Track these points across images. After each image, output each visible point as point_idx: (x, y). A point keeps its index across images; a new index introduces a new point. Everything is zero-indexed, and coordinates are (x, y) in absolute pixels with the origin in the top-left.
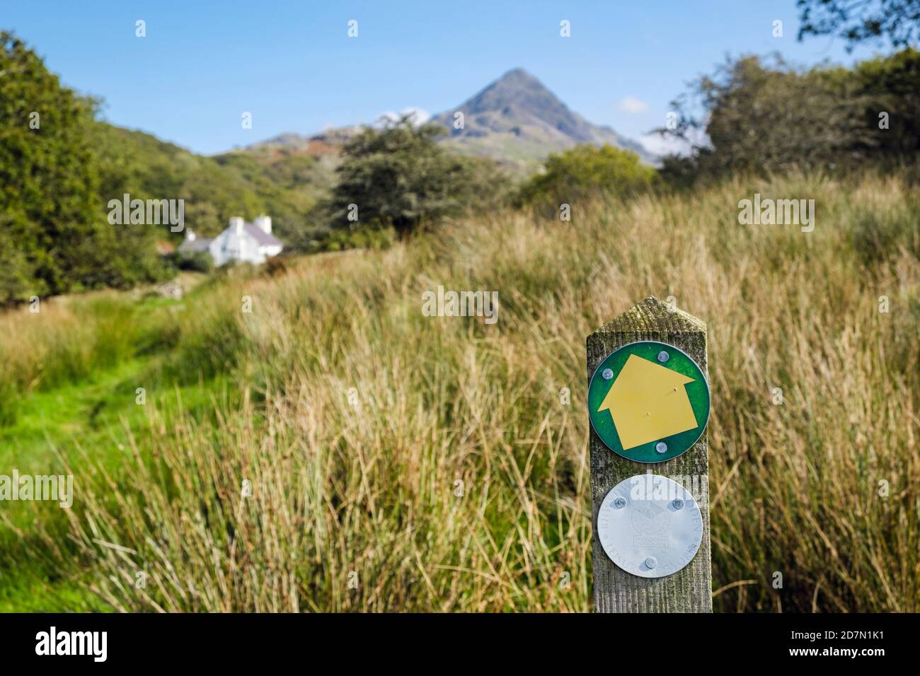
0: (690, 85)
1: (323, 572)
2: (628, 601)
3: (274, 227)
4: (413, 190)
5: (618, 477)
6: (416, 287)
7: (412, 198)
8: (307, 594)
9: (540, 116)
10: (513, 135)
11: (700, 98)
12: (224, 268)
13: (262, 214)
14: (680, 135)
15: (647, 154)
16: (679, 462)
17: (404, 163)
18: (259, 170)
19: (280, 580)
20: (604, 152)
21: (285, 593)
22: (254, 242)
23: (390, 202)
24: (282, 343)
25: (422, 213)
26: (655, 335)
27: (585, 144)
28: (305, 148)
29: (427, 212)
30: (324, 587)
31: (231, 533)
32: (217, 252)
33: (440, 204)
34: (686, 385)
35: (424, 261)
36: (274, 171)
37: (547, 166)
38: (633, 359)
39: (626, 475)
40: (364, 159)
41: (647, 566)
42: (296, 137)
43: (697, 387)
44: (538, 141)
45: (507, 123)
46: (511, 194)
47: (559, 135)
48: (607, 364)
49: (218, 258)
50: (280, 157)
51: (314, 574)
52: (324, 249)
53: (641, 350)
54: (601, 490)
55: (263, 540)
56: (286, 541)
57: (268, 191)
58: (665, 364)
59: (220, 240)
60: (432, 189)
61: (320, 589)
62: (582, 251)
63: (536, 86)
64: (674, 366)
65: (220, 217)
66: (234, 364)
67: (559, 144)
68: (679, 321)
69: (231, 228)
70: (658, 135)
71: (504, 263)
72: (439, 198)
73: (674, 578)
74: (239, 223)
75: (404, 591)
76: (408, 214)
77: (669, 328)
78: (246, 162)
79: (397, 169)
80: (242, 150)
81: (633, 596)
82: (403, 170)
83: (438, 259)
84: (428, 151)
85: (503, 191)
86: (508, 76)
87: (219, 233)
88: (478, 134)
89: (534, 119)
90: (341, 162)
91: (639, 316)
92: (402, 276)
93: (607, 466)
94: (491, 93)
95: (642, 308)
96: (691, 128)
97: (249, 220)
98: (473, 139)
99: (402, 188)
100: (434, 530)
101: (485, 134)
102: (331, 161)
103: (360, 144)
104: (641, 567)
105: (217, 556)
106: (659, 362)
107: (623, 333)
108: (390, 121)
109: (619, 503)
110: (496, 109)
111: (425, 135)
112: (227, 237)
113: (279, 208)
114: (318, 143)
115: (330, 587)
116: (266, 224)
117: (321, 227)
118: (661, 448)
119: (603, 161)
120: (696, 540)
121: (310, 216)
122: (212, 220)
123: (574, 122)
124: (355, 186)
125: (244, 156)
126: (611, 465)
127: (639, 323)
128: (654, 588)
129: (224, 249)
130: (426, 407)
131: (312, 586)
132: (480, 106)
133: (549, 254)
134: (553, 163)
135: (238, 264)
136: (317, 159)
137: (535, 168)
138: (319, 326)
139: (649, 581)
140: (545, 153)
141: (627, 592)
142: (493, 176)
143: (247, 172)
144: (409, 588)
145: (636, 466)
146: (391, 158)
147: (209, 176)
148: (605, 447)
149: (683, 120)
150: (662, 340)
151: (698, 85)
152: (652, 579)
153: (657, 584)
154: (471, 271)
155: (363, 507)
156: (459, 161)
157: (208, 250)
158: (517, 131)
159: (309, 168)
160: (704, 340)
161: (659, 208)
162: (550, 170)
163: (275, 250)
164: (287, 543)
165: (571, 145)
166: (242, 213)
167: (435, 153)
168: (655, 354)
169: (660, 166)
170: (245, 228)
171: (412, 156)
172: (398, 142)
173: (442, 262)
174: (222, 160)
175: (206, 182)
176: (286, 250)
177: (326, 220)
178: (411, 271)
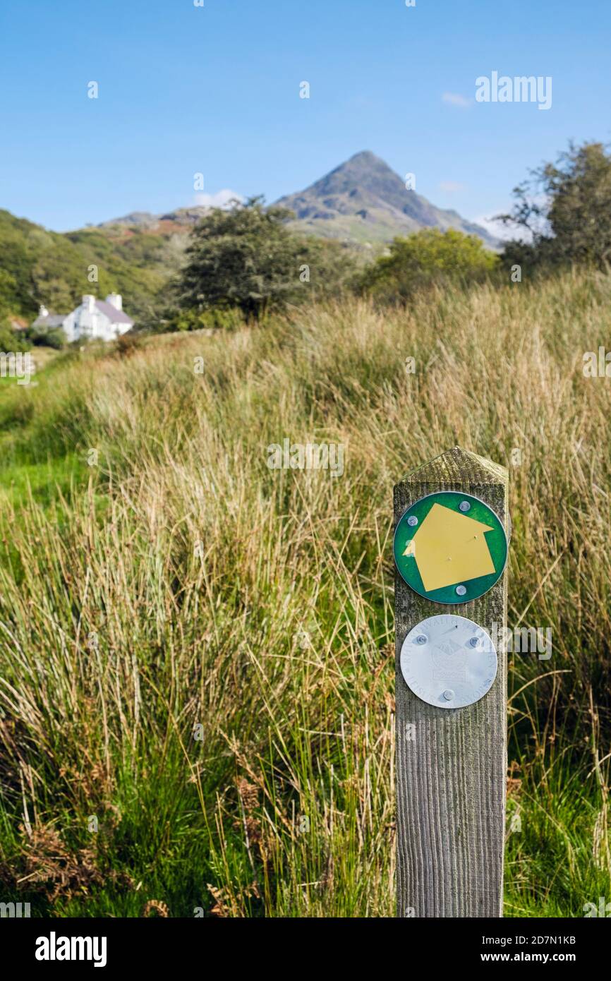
0: (533, 172)
1: (163, 652)
2: (427, 729)
3: (124, 305)
4: (260, 272)
5: (420, 616)
6: (260, 372)
7: (259, 280)
8: (148, 676)
9: (386, 199)
10: (359, 217)
11: (542, 186)
12: (76, 344)
13: (114, 293)
14: (523, 222)
15: (490, 238)
16: (477, 604)
17: (251, 245)
18: (110, 248)
19: (122, 661)
20: (448, 237)
21: (127, 673)
22: (106, 320)
23: (237, 284)
24: (129, 426)
25: (269, 294)
26: (458, 486)
27: (429, 228)
28: (156, 226)
29: (274, 294)
30: (164, 669)
31: (77, 615)
32: (69, 328)
33: (286, 286)
34: (486, 534)
35: (268, 347)
36: (126, 250)
37: (391, 248)
38: (437, 508)
39: (427, 615)
40: (213, 240)
41: (445, 697)
42: (147, 215)
43: (496, 536)
44: (384, 224)
45: (355, 205)
46: (356, 277)
47: (406, 219)
48: (412, 511)
49: (71, 334)
50: (131, 236)
51: (155, 655)
52: (174, 328)
53: (445, 500)
54: (404, 628)
55: (106, 624)
56: (128, 625)
57: (119, 269)
58: (466, 513)
59: (72, 316)
60: (278, 271)
61: (160, 670)
62: (420, 339)
63: (384, 169)
64: (475, 515)
65: (72, 293)
66: (84, 444)
67: (404, 228)
68: (481, 472)
69: (84, 305)
70: (501, 221)
71: (345, 351)
72: (286, 281)
73: (469, 710)
74: (91, 300)
75: (240, 673)
76: (255, 295)
77: (471, 480)
78: (97, 240)
79: (245, 251)
80: (94, 229)
81: (432, 725)
82: (251, 252)
83: (281, 345)
84: (275, 234)
85: (348, 274)
86: (355, 158)
87: (72, 310)
88: (325, 216)
89: (380, 201)
90: (190, 243)
91: (444, 467)
92: (247, 361)
93: (410, 605)
94: (337, 175)
95: (447, 458)
96: (533, 215)
97: (100, 297)
98: (319, 221)
99: (250, 270)
100: (269, 616)
101: (333, 216)
102: (181, 242)
103: (210, 226)
104: (439, 699)
105: (63, 637)
106: (460, 511)
107: (428, 483)
108: (238, 203)
109: (420, 640)
110: (343, 191)
111: (272, 218)
112: (80, 313)
113: (130, 285)
114: (169, 222)
115: (170, 668)
116: (116, 301)
117: (171, 305)
118: (461, 591)
119: (446, 246)
120: (491, 675)
121: (160, 294)
122: (65, 297)
123: (419, 205)
124: (204, 266)
125: (96, 234)
126: (413, 605)
127: (443, 474)
128: (451, 718)
129: (76, 326)
130: (265, 493)
131: (153, 667)
132: (327, 188)
133: (389, 342)
134: (398, 246)
135: (90, 340)
136: (167, 238)
137: (380, 251)
138: (166, 408)
139: (446, 712)
140: (390, 236)
141: (427, 720)
142: (338, 259)
143: (99, 250)
144: (244, 670)
145: (437, 606)
146: (239, 240)
147: (62, 253)
148: (409, 588)
149: (526, 206)
150: (464, 491)
151: (540, 173)
152: (449, 710)
153: (454, 714)
154: (313, 357)
155: (202, 593)
156: (305, 244)
157: (61, 325)
158: (363, 213)
159: (160, 247)
160: (503, 492)
161: (497, 298)
162: (395, 253)
163: (125, 327)
164: (129, 627)
165: (417, 229)
166: (95, 290)
167: (283, 236)
168: (456, 504)
169: (502, 251)
170: (96, 305)
171: (259, 239)
172: (247, 225)
173: (286, 347)
174: (74, 238)
175: (59, 258)
176: (137, 328)
177: (177, 299)
178: (255, 356)
